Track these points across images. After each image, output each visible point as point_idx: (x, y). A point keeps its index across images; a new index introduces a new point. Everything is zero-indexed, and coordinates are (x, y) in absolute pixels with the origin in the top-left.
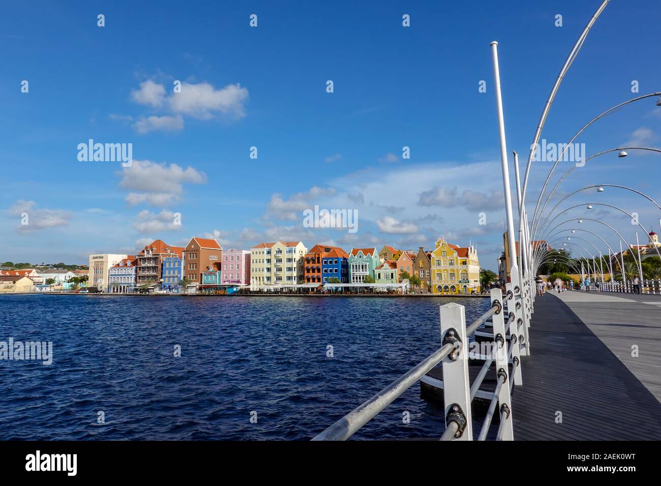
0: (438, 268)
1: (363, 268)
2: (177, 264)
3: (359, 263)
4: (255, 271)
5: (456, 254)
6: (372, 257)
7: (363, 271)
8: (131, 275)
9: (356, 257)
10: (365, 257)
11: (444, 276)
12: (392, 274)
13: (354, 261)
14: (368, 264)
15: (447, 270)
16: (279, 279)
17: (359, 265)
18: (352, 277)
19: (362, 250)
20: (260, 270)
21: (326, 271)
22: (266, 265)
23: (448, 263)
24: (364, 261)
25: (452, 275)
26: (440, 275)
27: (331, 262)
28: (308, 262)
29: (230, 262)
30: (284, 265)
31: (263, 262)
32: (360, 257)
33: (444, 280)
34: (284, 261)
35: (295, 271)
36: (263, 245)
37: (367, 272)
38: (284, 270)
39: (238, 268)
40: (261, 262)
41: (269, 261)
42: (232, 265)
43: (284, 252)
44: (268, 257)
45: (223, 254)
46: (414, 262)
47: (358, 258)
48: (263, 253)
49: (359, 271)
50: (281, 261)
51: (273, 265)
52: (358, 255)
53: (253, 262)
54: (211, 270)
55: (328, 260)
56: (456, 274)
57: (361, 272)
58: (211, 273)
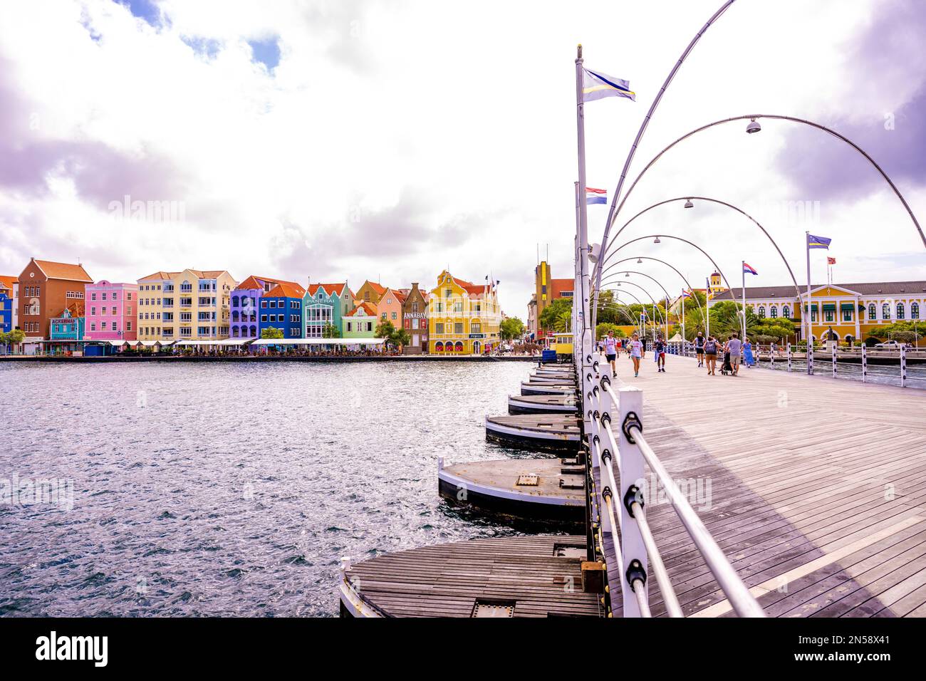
0: (440, 315)
1: (324, 314)
2: (4, 304)
3: (319, 306)
4: (144, 317)
5: (464, 295)
6: (340, 297)
7: (324, 319)
9: (314, 297)
10: (328, 297)
11: (447, 328)
12: (370, 324)
13: (310, 304)
14: (331, 308)
15: (451, 319)
16: (186, 331)
17: (318, 310)
18: (306, 328)
19: (326, 286)
20: (153, 317)
21: (264, 318)
22: (161, 309)
23: (453, 308)
24: (326, 303)
25: (459, 327)
26: (440, 327)
27: (273, 305)
28: (236, 304)
29: (100, 303)
30: (195, 309)
31: (159, 303)
32: (321, 296)
33: (446, 333)
34: (195, 302)
35: (213, 318)
36: (160, 275)
37: (331, 321)
38: (195, 316)
39: (114, 313)
40: (156, 302)
41: (169, 302)
42: (104, 309)
43: (195, 288)
44: (168, 295)
45: (87, 288)
46: (404, 306)
47: (317, 299)
48: (159, 288)
49: (319, 319)
50: (189, 301)
51: (177, 309)
52: (318, 293)
53: (141, 303)
54: (66, 316)
55: (268, 301)
56: (464, 326)
57: (321, 320)
58: (66, 321)
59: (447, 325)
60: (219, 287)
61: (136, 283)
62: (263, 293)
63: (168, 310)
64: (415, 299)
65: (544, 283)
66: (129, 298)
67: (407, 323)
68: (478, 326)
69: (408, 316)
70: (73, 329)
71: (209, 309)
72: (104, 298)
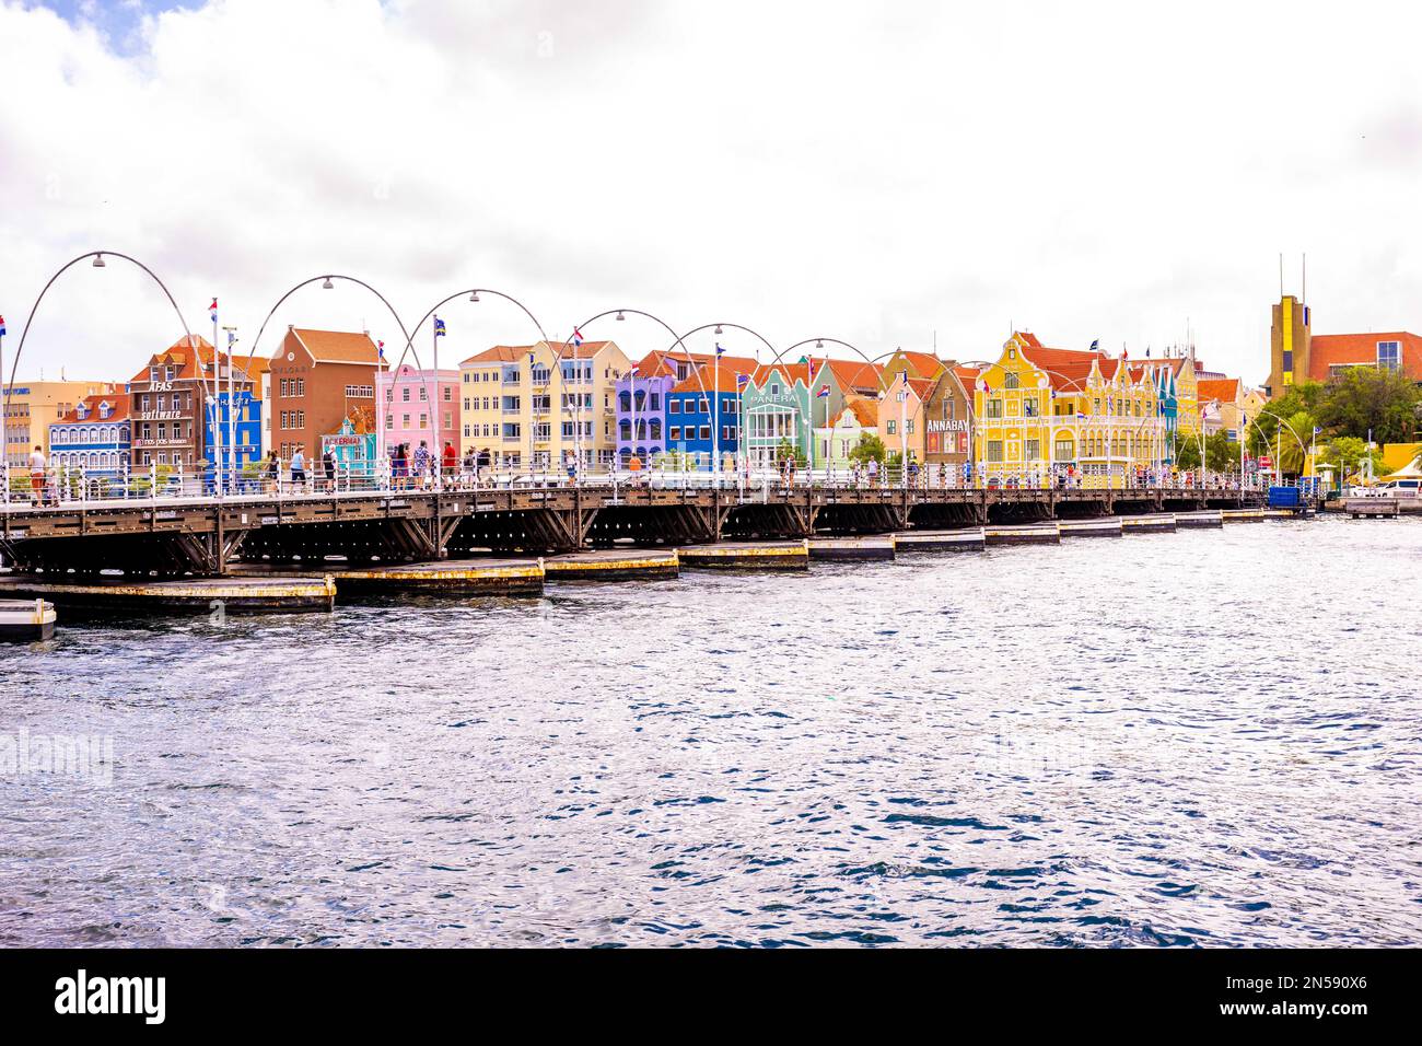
0: (995, 423)
1: (781, 422)
2: (246, 410)
3: (770, 408)
4: (472, 432)
5: (1043, 382)
6: (809, 391)
7: (780, 433)
8: (113, 446)
9: (762, 391)
10: (788, 390)
11: (1010, 449)
13: (756, 404)
14: (793, 412)
15: (1016, 430)
17: (770, 417)
19: (784, 368)
20: (486, 433)
21: (675, 433)
22: (500, 417)
23: (1021, 408)
24: (785, 403)
25: (1033, 447)
26: (996, 449)
27: (690, 407)
28: (626, 406)
29: (400, 408)
30: (556, 417)
31: (496, 405)
32: (775, 389)
33: (1007, 461)
34: (556, 402)
35: (588, 432)
36: (497, 353)
37: (793, 437)
38: (556, 430)
39: (423, 424)
40: (491, 405)
41: (513, 403)
42: (407, 417)
43: (556, 377)
44: (511, 391)
45: (379, 377)
46: (927, 406)
47: (767, 394)
48: (496, 377)
49: (771, 434)
50: (546, 402)
51: (526, 417)
52: (770, 383)
53: (467, 406)
54: (346, 431)
55: (682, 401)
56: (1042, 445)
57: (776, 437)
58: (345, 441)
59: (1009, 444)
60: (597, 374)
61: (458, 368)
62: (673, 383)
63: (511, 419)
64: (948, 392)
65: (1288, 347)
66: (447, 397)
67: (933, 440)
68: (1068, 446)
69: (935, 426)
70: (357, 456)
71: (581, 416)
72: (406, 398)
